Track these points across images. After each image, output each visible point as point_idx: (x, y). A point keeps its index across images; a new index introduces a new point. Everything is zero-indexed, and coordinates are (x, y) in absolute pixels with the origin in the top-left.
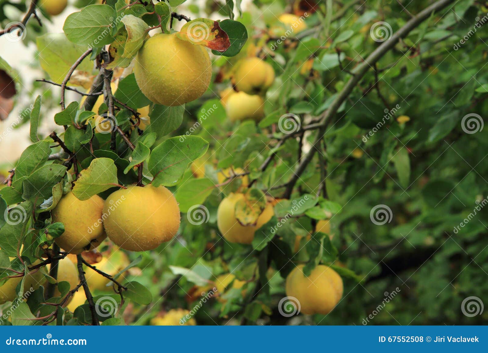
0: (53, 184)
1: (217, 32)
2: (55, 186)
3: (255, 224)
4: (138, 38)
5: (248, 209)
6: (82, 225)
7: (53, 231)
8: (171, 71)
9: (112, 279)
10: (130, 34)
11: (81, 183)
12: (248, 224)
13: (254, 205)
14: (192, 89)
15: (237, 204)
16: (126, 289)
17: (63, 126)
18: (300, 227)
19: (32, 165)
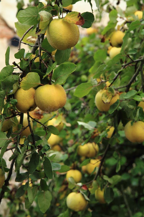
0: (14, 83)
1: (80, 17)
2: (14, 84)
3: (109, 103)
4: (46, 21)
5: (108, 96)
6: (26, 101)
7: (13, 103)
8: (60, 35)
9: (42, 124)
10: (42, 19)
11: (23, 83)
12: (107, 103)
13: (110, 94)
14: (70, 42)
15: (103, 94)
16: (48, 128)
17: (19, 59)
18: (131, 105)
19: (5, 76)
